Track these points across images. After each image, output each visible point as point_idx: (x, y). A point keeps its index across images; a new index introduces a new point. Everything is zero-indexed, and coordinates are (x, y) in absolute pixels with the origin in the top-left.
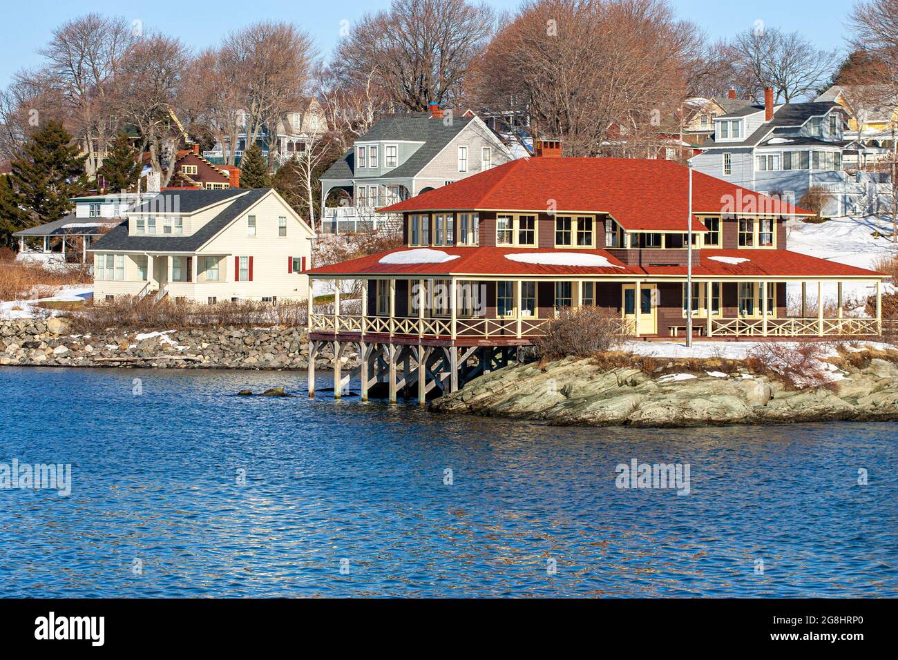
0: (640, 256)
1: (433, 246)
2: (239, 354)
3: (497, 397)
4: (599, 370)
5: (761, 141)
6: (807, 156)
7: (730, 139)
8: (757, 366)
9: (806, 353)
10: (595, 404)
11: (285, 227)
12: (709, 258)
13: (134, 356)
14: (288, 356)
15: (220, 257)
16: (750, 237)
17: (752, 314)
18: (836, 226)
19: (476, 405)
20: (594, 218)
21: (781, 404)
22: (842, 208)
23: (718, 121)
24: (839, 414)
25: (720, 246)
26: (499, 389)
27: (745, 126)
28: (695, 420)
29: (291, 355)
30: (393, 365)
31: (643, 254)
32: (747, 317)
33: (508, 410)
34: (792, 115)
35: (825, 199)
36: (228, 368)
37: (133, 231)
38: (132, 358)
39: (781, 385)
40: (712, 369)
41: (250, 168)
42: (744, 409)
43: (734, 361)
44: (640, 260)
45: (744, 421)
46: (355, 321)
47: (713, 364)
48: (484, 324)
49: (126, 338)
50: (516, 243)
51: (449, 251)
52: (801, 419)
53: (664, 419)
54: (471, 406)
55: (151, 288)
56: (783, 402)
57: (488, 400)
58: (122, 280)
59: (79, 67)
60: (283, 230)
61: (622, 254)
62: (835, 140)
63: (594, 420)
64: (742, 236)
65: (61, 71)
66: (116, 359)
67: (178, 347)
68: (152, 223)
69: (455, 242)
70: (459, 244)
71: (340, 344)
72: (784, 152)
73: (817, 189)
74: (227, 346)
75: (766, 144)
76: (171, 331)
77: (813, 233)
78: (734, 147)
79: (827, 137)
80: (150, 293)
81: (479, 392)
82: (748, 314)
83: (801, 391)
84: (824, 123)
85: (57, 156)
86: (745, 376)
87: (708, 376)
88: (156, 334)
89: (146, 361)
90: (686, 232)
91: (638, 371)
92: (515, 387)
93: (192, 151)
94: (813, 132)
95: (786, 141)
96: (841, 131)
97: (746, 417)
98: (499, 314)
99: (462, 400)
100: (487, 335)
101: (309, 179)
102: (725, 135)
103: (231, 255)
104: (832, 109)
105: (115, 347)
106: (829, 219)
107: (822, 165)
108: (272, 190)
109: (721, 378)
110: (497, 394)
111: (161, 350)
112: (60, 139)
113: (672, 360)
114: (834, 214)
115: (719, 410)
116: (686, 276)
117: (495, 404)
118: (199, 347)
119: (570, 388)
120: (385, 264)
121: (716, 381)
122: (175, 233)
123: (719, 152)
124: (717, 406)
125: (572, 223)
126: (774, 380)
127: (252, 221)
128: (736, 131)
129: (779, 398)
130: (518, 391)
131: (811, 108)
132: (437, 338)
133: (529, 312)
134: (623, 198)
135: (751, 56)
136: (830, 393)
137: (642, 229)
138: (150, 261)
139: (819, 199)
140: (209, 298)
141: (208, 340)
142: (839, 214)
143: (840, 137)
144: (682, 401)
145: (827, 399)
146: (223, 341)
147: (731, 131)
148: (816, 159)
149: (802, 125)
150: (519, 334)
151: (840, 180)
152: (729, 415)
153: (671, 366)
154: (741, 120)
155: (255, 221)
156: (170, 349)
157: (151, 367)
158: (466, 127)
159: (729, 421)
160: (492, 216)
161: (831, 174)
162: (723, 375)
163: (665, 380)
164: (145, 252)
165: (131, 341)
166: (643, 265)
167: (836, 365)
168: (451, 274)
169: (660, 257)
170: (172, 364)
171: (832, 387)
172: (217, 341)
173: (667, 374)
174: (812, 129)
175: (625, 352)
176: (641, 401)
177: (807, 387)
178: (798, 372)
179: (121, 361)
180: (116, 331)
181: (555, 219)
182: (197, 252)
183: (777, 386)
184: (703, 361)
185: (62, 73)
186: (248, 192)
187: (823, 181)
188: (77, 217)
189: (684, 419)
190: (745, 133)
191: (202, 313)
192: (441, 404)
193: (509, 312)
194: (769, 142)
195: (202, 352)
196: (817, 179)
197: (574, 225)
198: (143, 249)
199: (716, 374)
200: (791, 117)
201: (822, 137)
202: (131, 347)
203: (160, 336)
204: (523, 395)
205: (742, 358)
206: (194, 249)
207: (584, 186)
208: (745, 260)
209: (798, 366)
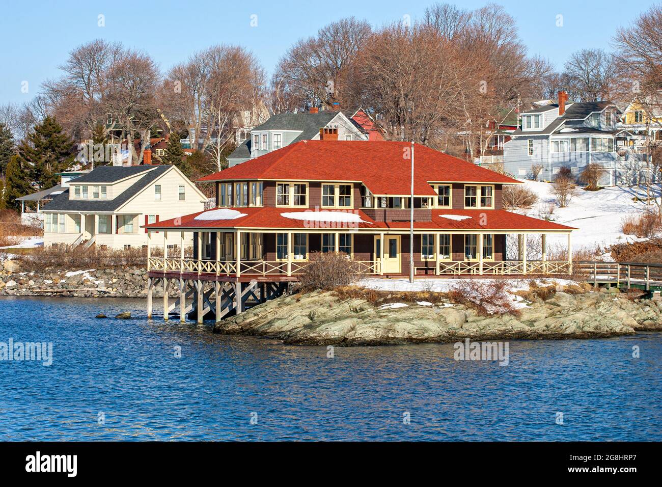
0: (385, 214)
1: (234, 207)
2: (138, 287)
3: (261, 320)
4: (338, 300)
5: (555, 130)
6: (587, 141)
7: (533, 129)
8: (457, 297)
9: (499, 287)
10: (324, 326)
11: (184, 194)
12: (440, 216)
13: (63, 288)
14: (173, 288)
15: (133, 216)
16: (474, 200)
17: (475, 258)
18: (608, 193)
19: (245, 326)
20: (352, 185)
21: (473, 326)
22: (613, 179)
23: (524, 116)
24: (516, 334)
25: (450, 207)
26: (264, 314)
27: (544, 119)
28: (397, 338)
29: (175, 288)
30: (200, 296)
31: (387, 213)
32: (472, 260)
33: (267, 330)
34: (579, 111)
35: (601, 173)
36: (128, 297)
37: (73, 197)
38: (60, 290)
39: (475, 312)
40: (421, 300)
41: (171, 150)
42: (439, 330)
43: (439, 293)
44: (385, 217)
45: (438, 339)
46: (185, 263)
47: (422, 296)
48: (262, 265)
49: (59, 275)
50: (291, 205)
51: (241, 211)
52: (485, 337)
53: (373, 337)
54: (242, 327)
55: (83, 238)
56: (475, 324)
57: (254, 323)
58: (63, 232)
59: (89, 79)
60: (182, 196)
61: (371, 213)
62: (610, 130)
63: (320, 339)
64: (467, 199)
65: (75, 81)
66: (49, 290)
67: (95, 282)
68: (85, 190)
69: (248, 204)
70: (251, 205)
71: (168, 280)
72: (572, 139)
73: (594, 165)
74: (130, 281)
75: (559, 133)
76: (90, 270)
77: (590, 198)
78: (535, 135)
79: (604, 127)
80: (82, 242)
81: (249, 316)
82: (473, 258)
83: (491, 316)
84: (602, 117)
85: (51, 143)
86: (446, 305)
87: (417, 304)
88: (80, 272)
89: (70, 292)
90: (410, 196)
91: (365, 301)
92: (275, 312)
93: (164, 139)
94: (594, 124)
95: (574, 130)
96: (615, 123)
97: (440, 336)
98: (278, 258)
99: (236, 323)
100: (264, 273)
101: (219, 158)
102: (529, 126)
103: (142, 214)
104: (607, 107)
105: (50, 282)
106: (603, 188)
107: (599, 148)
108: (174, 166)
109: (427, 306)
110: (262, 318)
111: (82, 284)
112: (53, 130)
113: (392, 293)
114: (607, 184)
115: (418, 331)
116: (410, 229)
117: (259, 326)
118: (110, 282)
119: (314, 314)
120: (198, 220)
121: (422, 309)
122: (101, 197)
123: (525, 138)
124: (416, 328)
125: (335, 189)
126: (470, 308)
127: (158, 189)
128: (537, 123)
129: (471, 322)
130: (276, 316)
131: (592, 106)
132: (228, 276)
133: (302, 256)
134: (375, 171)
135: (583, 69)
136: (513, 318)
137: (386, 194)
138: (83, 218)
139: (596, 173)
140: (125, 246)
141: (117, 277)
142: (611, 184)
143: (614, 128)
144: (389, 324)
145: (510, 322)
146: (128, 277)
147: (534, 123)
148: (594, 144)
149: (585, 119)
150: (289, 273)
151: (613, 159)
152: (426, 335)
153: (390, 297)
154: (541, 115)
155: (160, 189)
156: (89, 283)
157: (73, 296)
158: (332, 120)
159: (426, 339)
160: (273, 184)
161: (606, 155)
162: (429, 304)
163: (384, 308)
164: (79, 212)
165: (62, 277)
166: (387, 221)
167: (522, 297)
168: (235, 227)
169: (400, 215)
170: (88, 294)
171: (516, 313)
172: (123, 278)
173: (387, 303)
174: (593, 121)
175: (359, 287)
176: (358, 324)
177: (496, 313)
178: (490, 301)
179: (52, 292)
180: (52, 270)
181: (322, 186)
182: (115, 212)
183: (472, 313)
184: (415, 293)
185: (77, 83)
186: (156, 168)
187: (599, 160)
188: (62, 186)
189: (388, 338)
190: (543, 125)
191: (116, 257)
192: (221, 325)
193: (286, 256)
194: (561, 131)
195: (111, 286)
196: (595, 158)
197: (337, 191)
198: (78, 210)
199: (424, 303)
200: (578, 113)
201: (600, 127)
202: (62, 281)
203: (83, 273)
204: (279, 319)
205: (447, 291)
206: (113, 210)
207: (346, 162)
208: (467, 217)
209: (492, 297)
